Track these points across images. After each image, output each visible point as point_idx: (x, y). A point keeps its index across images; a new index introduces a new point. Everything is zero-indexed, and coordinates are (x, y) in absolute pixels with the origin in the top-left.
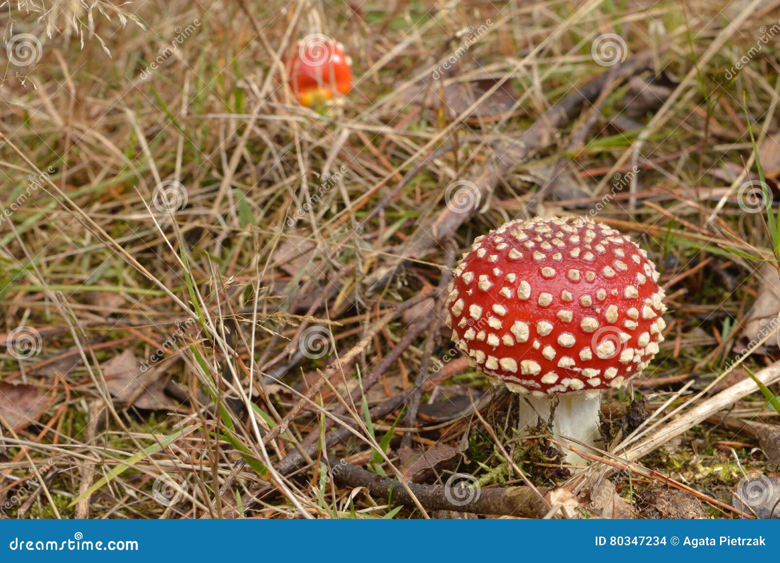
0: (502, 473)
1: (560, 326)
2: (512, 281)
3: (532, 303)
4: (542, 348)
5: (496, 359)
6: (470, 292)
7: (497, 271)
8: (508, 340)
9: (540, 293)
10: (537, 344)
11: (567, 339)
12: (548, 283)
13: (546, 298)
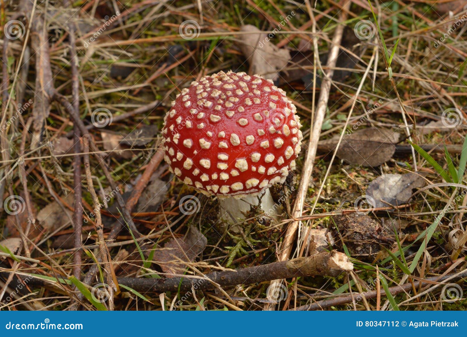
0: (243, 247)
1: (264, 152)
2: (224, 136)
3: (243, 145)
4: (257, 169)
5: (228, 186)
6: (195, 152)
7: (210, 134)
8: (235, 173)
9: (245, 137)
10: (254, 169)
11: (270, 158)
12: (246, 129)
13: (250, 139)
